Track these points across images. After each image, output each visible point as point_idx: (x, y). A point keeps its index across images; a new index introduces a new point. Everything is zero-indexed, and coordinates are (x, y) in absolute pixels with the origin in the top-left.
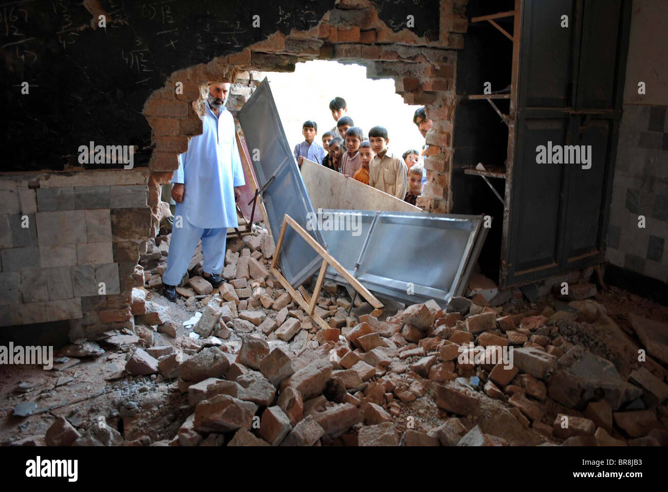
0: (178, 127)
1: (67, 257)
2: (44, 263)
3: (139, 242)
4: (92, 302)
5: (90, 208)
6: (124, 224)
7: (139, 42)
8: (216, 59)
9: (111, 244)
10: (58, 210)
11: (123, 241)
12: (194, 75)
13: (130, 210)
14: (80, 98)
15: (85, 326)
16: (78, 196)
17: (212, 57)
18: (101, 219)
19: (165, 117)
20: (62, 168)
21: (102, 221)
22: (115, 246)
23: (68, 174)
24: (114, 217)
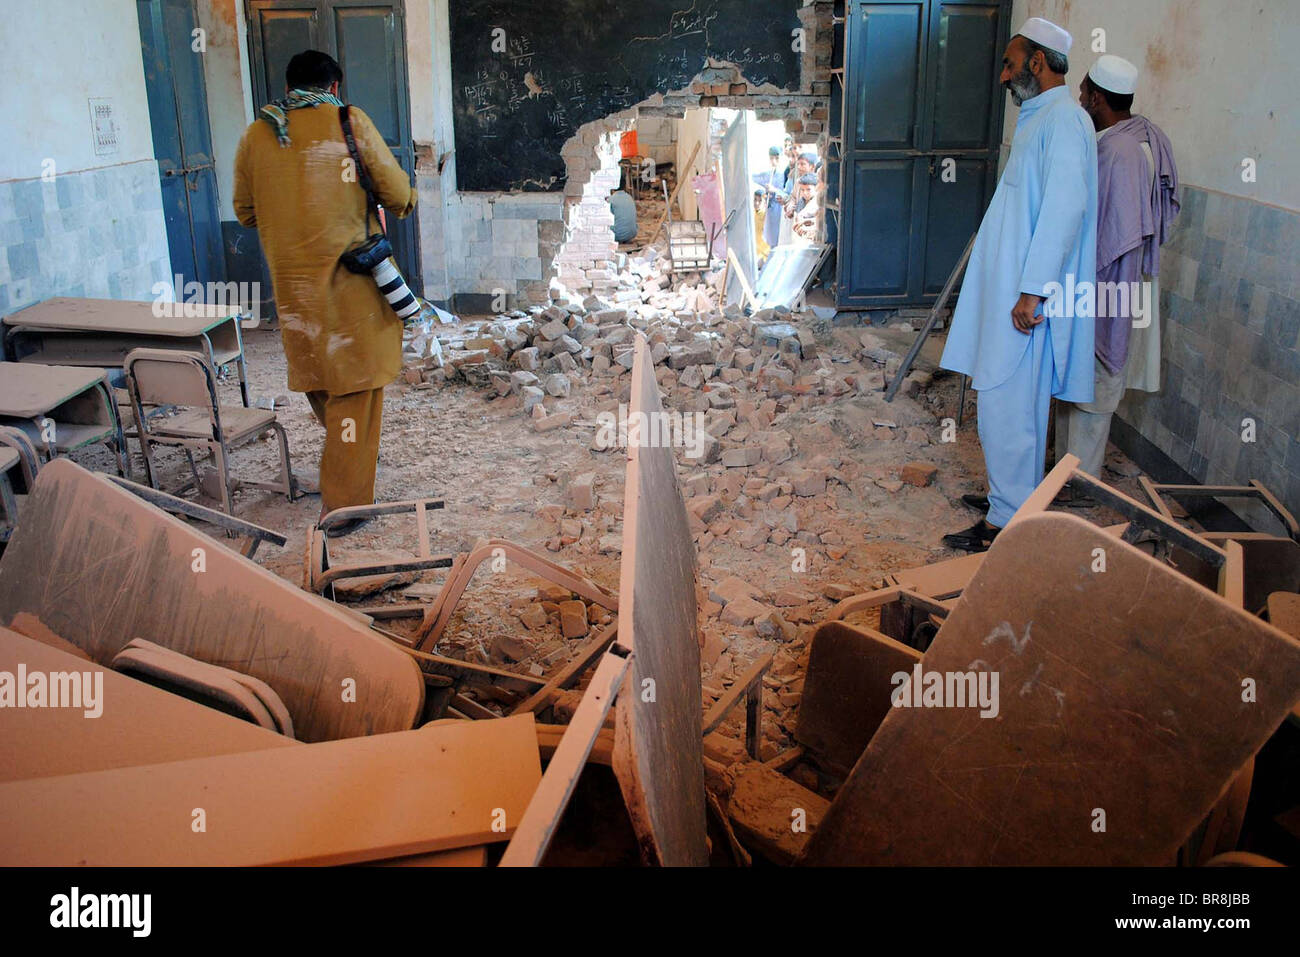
0: (584, 164)
1: (510, 251)
2: (495, 253)
3: (556, 244)
4: (523, 284)
5: (525, 218)
6: (546, 231)
7: (559, 105)
8: (611, 115)
9: (537, 245)
10: (505, 218)
11: (546, 243)
12: (596, 127)
13: (550, 221)
14: (521, 144)
15: (519, 301)
16: (518, 210)
17: (608, 114)
18: (530, 227)
19: (576, 157)
20: (509, 191)
21: (532, 227)
22: (540, 246)
23: (512, 195)
24: (540, 226)
